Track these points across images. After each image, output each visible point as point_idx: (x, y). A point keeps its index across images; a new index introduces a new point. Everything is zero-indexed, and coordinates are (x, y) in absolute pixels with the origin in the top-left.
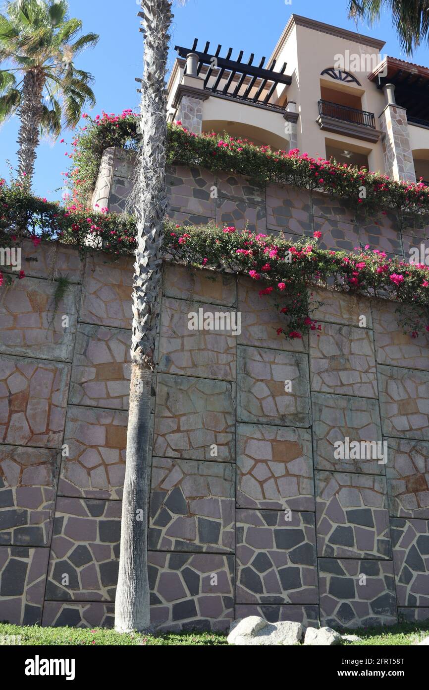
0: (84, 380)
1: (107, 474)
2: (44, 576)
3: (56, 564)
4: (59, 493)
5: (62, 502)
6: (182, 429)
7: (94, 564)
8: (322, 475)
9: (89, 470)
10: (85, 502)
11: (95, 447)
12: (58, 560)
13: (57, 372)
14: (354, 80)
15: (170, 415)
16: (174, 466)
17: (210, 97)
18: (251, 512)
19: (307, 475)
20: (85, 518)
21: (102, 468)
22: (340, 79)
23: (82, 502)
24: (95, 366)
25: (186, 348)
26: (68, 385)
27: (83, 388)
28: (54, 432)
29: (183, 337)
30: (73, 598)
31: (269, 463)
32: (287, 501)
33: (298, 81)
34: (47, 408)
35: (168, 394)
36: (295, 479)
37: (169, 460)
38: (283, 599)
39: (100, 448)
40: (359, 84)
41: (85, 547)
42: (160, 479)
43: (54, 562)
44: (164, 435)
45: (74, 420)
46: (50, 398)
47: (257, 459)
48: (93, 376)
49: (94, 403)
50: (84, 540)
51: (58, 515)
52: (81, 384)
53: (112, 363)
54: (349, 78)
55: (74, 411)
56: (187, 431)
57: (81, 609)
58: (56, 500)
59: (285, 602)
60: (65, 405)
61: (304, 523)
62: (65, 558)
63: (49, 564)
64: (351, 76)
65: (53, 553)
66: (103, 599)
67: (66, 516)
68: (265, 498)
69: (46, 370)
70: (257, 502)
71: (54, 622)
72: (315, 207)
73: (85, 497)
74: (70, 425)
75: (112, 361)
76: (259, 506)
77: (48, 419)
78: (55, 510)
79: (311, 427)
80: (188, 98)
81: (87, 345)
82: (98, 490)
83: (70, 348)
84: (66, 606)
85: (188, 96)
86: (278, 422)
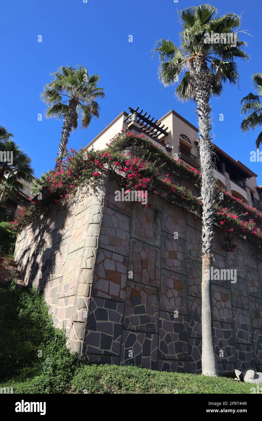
0: (165, 257)
1: (175, 301)
2: (157, 348)
3: (161, 342)
4: (160, 309)
5: (162, 313)
6: (196, 284)
7: (172, 343)
8: (234, 309)
9: (169, 299)
10: (169, 314)
11: (170, 288)
12: (161, 340)
13: (156, 251)
14: (189, 141)
15: (192, 278)
16: (194, 300)
17: (142, 133)
18: (217, 322)
19: (230, 308)
20: (169, 321)
21: (173, 298)
22: (185, 139)
23: (168, 313)
24: (168, 251)
25: (195, 249)
26: (160, 259)
27: (165, 261)
28: (157, 280)
29: (193, 244)
30: (167, 358)
31: (220, 302)
32: (226, 319)
33: (172, 136)
34: (154, 269)
35: (191, 268)
36: (227, 309)
37: (193, 297)
38: (227, 360)
39: (172, 289)
40: (191, 143)
41: (169, 334)
42: (191, 306)
43: (160, 341)
44: (191, 286)
45: (163, 275)
46: (155, 264)
47: (217, 300)
48: (168, 256)
49: (168, 268)
50: (169, 331)
51: (160, 319)
52: (164, 259)
53: (173, 251)
54: (188, 140)
55: (163, 271)
56: (197, 285)
57: (170, 363)
58: (159, 312)
59: (228, 362)
60: (160, 268)
61: (231, 328)
62: (163, 339)
63: (158, 342)
64: (189, 140)
65: (159, 336)
66: (176, 359)
67: (163, 320)
68: (220, 317)
69: (153, 250)
70: (218, 318)
71: (161, 369)
72: (195, 192)
73: (168, 311)
74: (162, 277)
75: (173, 250)
76: (219, 320)
77: (155, 274)
78: (159, 317)
79: (230, 288)
80: (134, 131)
81: (165, 242)
82: (172, 308)
83: (160, 242)
84: (165, 362)
85: (134, 129)
86: (221, 285)
